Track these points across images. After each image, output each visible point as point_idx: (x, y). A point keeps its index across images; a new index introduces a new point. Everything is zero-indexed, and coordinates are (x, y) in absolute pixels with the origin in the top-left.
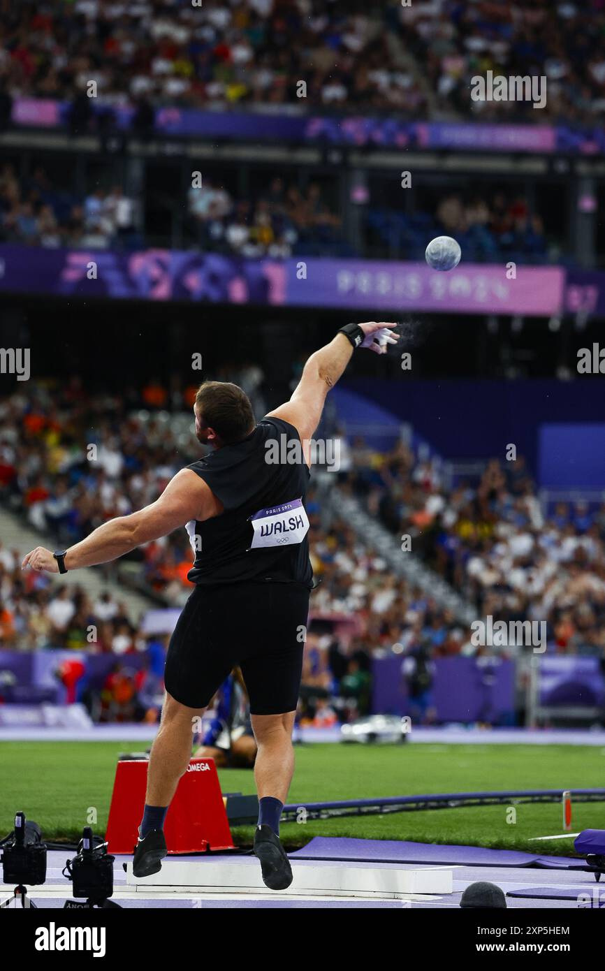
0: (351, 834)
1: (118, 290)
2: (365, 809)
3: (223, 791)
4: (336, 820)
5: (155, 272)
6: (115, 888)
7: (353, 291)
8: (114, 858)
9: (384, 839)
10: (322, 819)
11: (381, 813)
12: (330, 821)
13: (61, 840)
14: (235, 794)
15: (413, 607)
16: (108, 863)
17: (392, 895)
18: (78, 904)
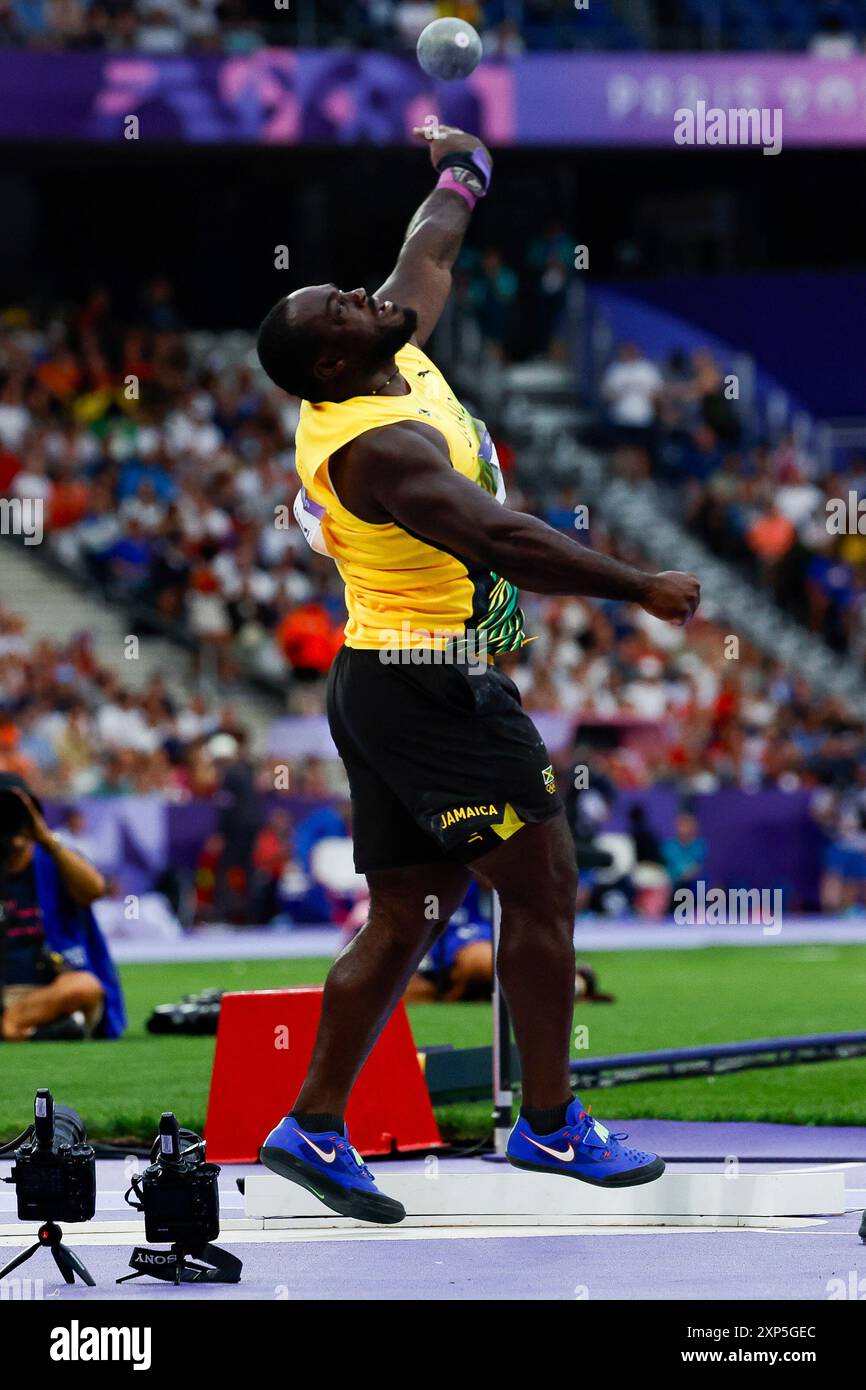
0: (656, 1115)
1: (202, 128)
2: (681, 1067)
3: (418, 1042)
4: (629, 1088)
5: (268, 91)
6: (222, 1223)
7: (637, 112)
8: (220, 1169)
9: (717, 1119)
10: (602, 1088)
11: (709, 1072)
12: (620, 1090)
13: (124, 1140)
14: (442, 1047)
15: (762, 694)
16: (210, 1178)
17: (733, 1221)
18: (155, 1253)
